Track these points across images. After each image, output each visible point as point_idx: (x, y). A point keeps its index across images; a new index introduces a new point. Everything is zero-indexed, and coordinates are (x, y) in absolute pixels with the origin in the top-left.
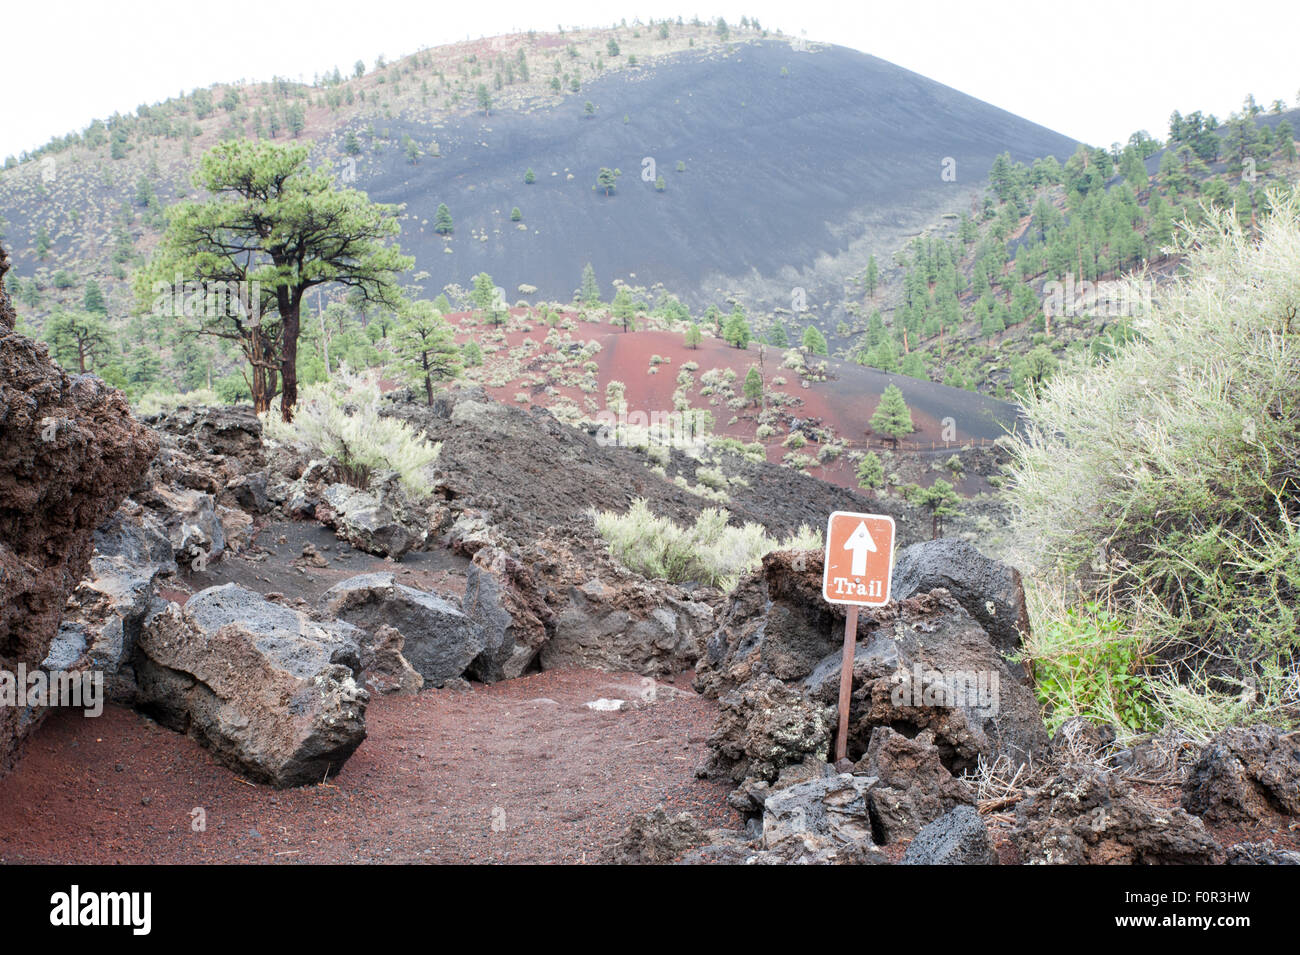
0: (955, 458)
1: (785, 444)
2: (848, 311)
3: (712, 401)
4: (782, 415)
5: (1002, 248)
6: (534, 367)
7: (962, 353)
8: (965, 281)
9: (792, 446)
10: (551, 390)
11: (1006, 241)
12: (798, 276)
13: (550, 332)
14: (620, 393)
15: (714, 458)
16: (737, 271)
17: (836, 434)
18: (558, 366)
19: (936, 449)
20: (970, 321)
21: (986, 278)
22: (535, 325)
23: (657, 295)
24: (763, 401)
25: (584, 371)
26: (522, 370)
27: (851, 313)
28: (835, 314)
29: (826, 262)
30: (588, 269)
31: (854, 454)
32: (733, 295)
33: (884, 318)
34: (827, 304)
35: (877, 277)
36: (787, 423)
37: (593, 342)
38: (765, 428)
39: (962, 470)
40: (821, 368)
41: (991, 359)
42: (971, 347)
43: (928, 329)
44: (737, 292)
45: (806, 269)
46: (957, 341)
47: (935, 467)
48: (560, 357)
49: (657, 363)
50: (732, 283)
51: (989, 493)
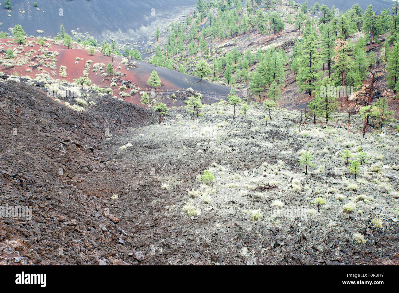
0: (174, 95)
1: (119, 89)
2: (150, 45)
3: (96, 74)
4: (119, 79)
5: (198, 27)
6: (34, 59)
7: (184, 60)
8: (186, 37)
9: (122, 89)
10: (39, 68)
11: (199, 25)
12: (134, 33)
13: (41, 47)
14: (64, 70)
15: (87, 94)
16: (114, 30)
17: (137, 86)
18: (43, 60)
19: (168, 92)
20: (187, 50)
21: (192, 36)
22: (35, 45)
23: (86, 36)
24: (113, 74)
25: (52, 61)
26: (29, 61)
27: (151, 46)
28: (146, 46)
29: (143, 28)
30: (62, 26)
31: (141, 93)
32: (112, 38)
33: (161, 48)
34: (143, 42)
35: (159, 34)
36: (121, 82)
37: (56, 52)
38: (113, 84)
39: (176, 98)
40: (134, 64)
41: (192, 62)
42: (187, 58)
43: (174, 52)
44: (114, 37)
45: (137, 30)
46: (182, 56)
47: (167, 97)
48: (44, 56)
49: (78, 60)
50: (112, 34)
51: (184, 106)
